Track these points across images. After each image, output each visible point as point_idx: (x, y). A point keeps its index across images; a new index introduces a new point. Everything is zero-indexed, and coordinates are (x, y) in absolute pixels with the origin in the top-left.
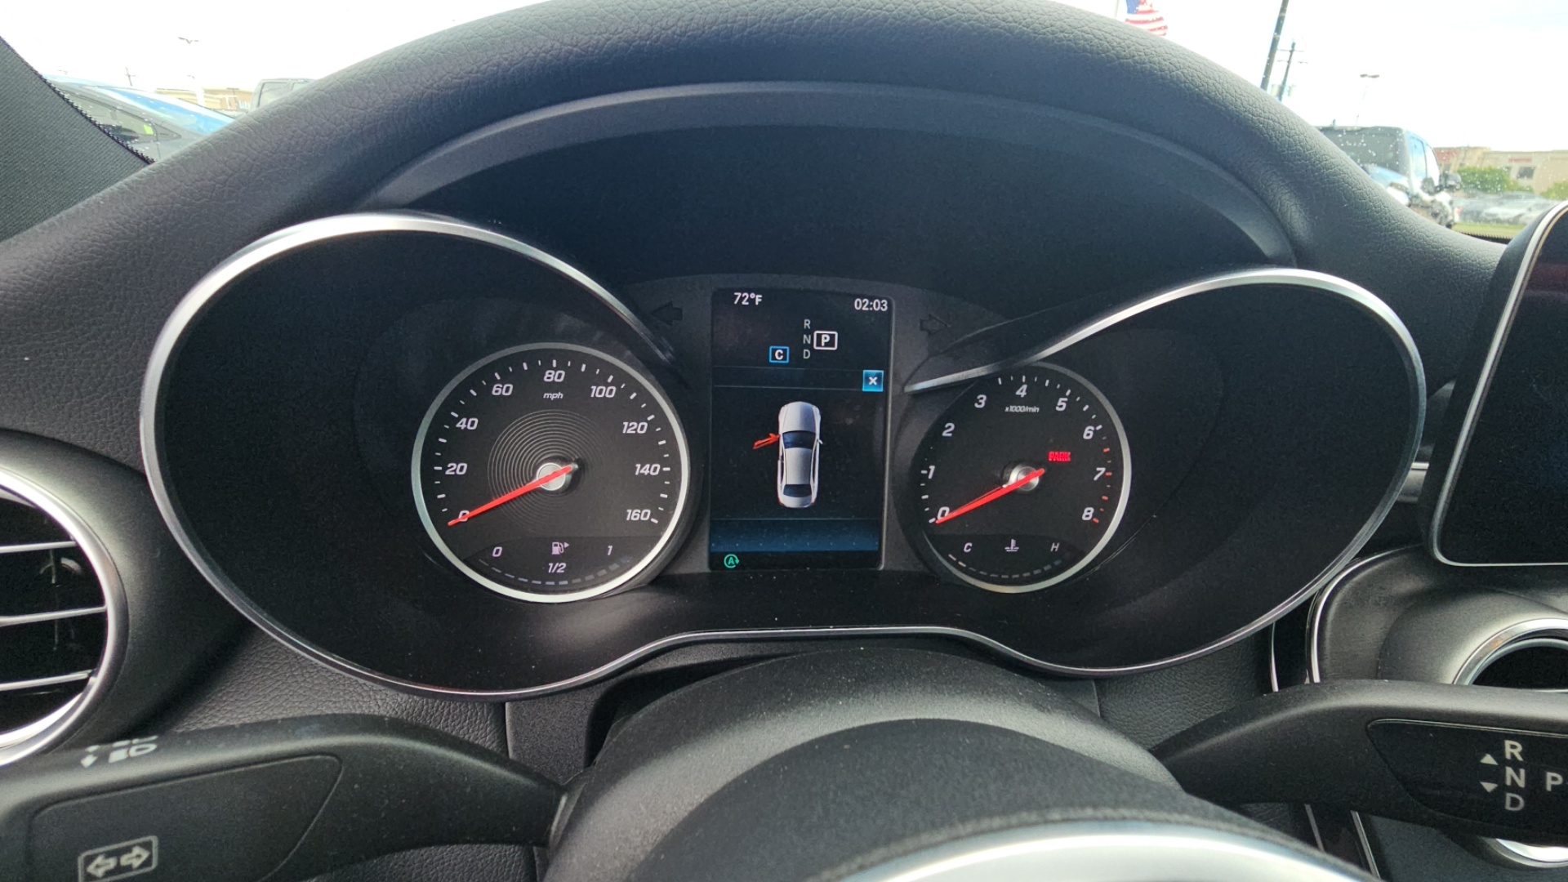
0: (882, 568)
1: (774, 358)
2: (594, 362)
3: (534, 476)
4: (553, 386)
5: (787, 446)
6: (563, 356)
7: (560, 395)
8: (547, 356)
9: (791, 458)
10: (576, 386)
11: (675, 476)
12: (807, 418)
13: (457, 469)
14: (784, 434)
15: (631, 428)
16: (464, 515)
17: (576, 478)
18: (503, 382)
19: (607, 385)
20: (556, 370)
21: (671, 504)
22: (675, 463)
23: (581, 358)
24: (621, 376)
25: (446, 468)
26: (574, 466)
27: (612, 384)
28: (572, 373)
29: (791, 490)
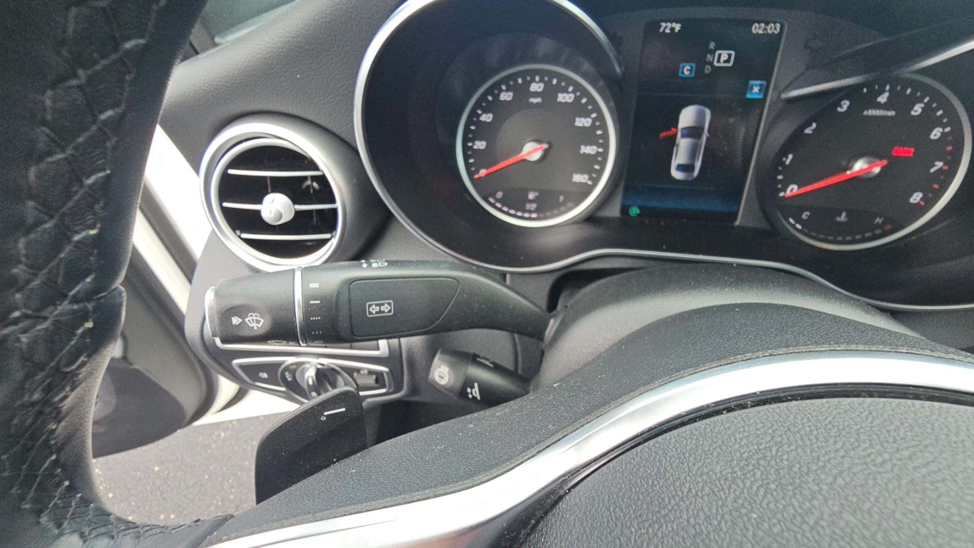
0: (737, 223)
1: (683, 73)
2: (561, 77)
3: (521, 150)
4: (536, 94)
5: (683, 136)
6: (542, 73)
7: (538, 100)
8: (533, 73)
9: (683, 144)
10: (550, 93)
11: (605, 155)
12: (700, 117)
13: (480, 145)
14: (683, 129)
15: (582, 122)
16: (483, 172)
17: (546, 153)
18: (507, 91)
19: (568, 93)
20: (538, 82)
21: (600, 173)
22: (606, 146)
23: (552, 74)
24: (578, 87)
25: (474, 144)
26: (545, 146)
27: (571, 92)
28: (548, 85)
29: (680, 168)
